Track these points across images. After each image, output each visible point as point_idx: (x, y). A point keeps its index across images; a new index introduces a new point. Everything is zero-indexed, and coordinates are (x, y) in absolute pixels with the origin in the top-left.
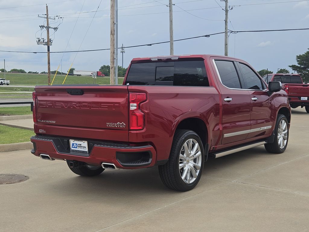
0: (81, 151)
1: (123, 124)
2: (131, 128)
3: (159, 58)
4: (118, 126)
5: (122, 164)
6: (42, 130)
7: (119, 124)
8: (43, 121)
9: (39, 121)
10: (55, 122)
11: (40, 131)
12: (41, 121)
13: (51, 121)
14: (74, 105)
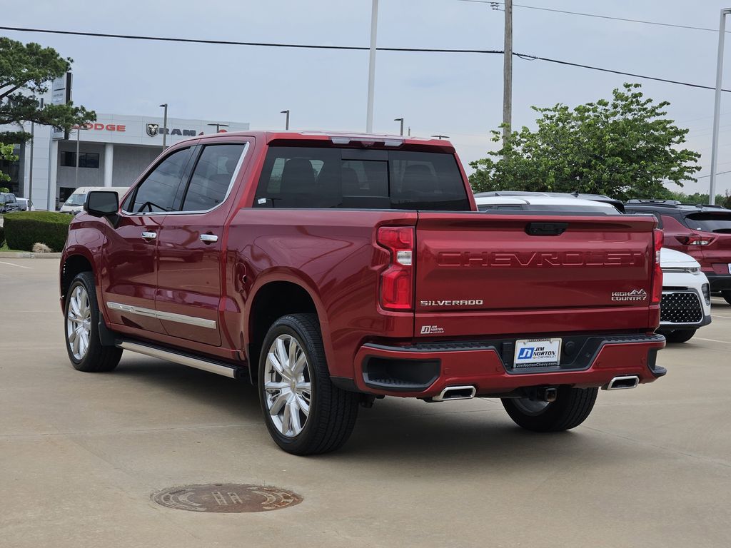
1: (642, 292)
6: (430, 327)
7: (636, 294)
8: (439, 302)
9: (427, 304)
10: (481, 303)
11: (425, 330)
12: (433, 304)
13: (470, 301)
14: (547, 257)
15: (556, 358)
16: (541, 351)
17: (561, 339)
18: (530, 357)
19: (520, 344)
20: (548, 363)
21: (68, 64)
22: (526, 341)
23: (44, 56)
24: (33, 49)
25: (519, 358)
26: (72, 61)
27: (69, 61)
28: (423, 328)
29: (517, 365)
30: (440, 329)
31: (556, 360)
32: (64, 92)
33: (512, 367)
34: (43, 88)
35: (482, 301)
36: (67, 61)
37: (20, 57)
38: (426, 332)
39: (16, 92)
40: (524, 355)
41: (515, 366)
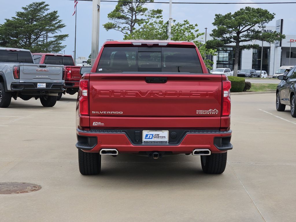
0: (158, 141)
1: (215, 111)
2: (223, 114)
3: (143, 43)
4: (209, 113)
5: (219, 148)
6: (97, 123)
7: (212, 111)
8: (100, 112)
9: (95, 113)
10: (122, 113)
11: (95, 124)
12: (98, 113)
13: (116, 112)
14: (156, 93)
15: (167, 139)
16: (158, 136)
17: (168, 131)
18: (152, 138)
19: (145, 133)
20: (162, 141)
21: (273, 16)
22: (148, 131)
23: (263, 13)
24: (259, 11)
25: (145, 138)
26: (275, 14)
27: (274, 15)
28: (94, 123)
29: (144, 141)
30: (102, 124)
31: (166, 140)
32: (280, 27)
33: (142, 143)
34: (264, 26)
35: (122, 112)
36: (273, 14)
37: (253, 14)
38: (95, 125)
39: (252, 28)
40: (148, 137)
41: (143, 142)
